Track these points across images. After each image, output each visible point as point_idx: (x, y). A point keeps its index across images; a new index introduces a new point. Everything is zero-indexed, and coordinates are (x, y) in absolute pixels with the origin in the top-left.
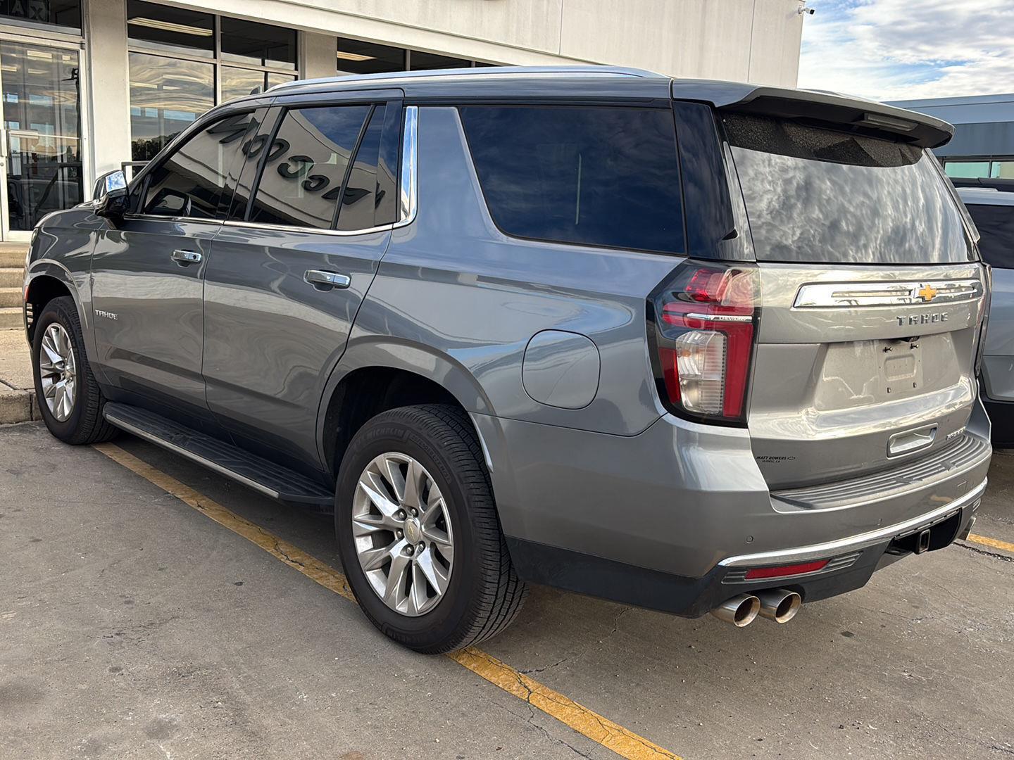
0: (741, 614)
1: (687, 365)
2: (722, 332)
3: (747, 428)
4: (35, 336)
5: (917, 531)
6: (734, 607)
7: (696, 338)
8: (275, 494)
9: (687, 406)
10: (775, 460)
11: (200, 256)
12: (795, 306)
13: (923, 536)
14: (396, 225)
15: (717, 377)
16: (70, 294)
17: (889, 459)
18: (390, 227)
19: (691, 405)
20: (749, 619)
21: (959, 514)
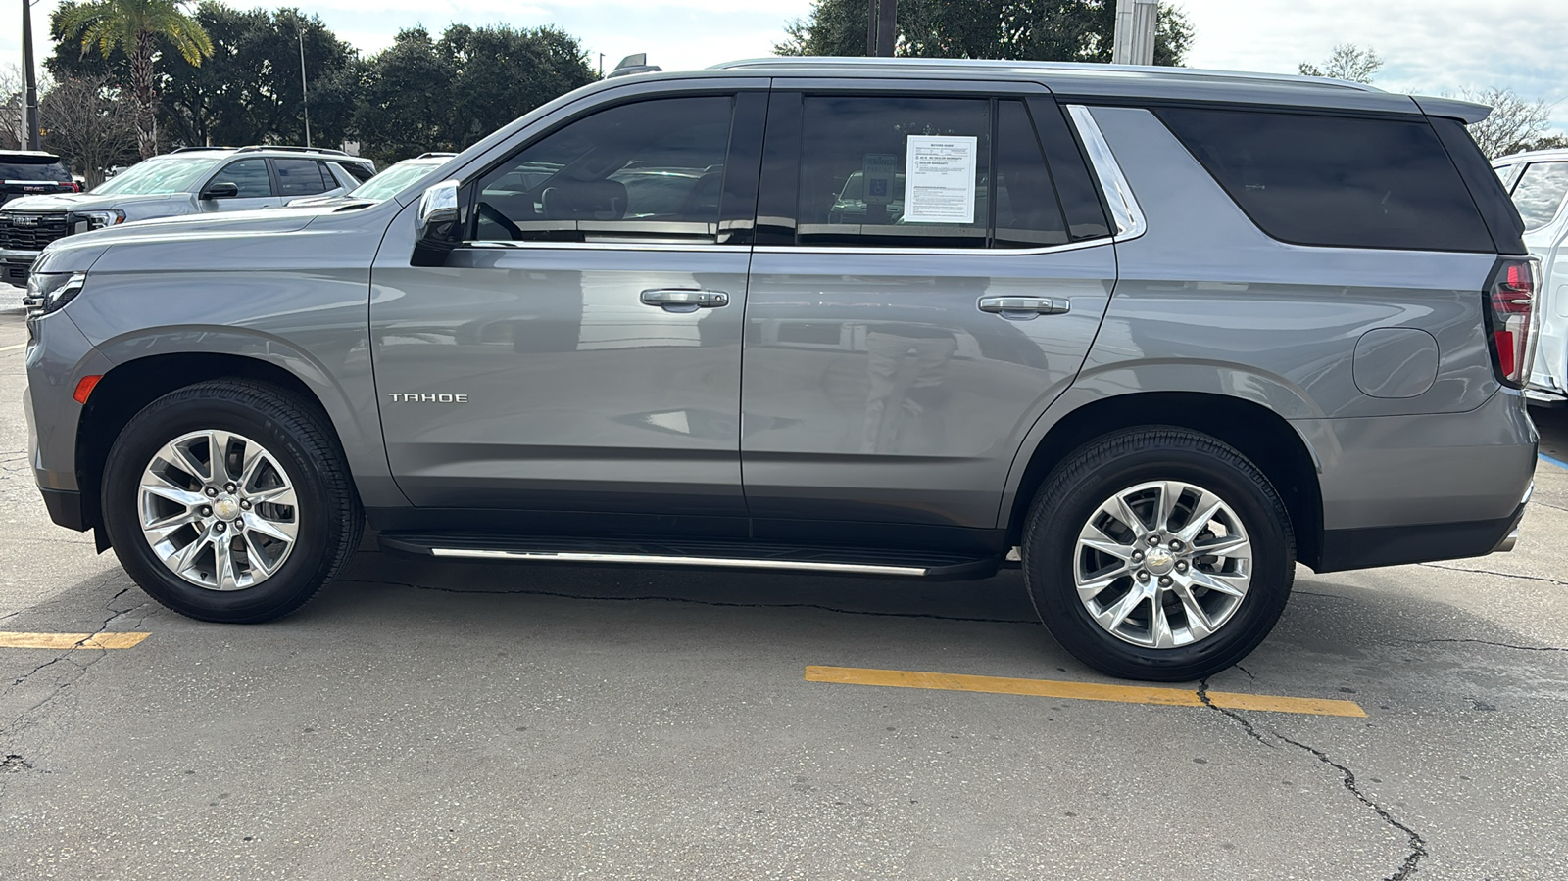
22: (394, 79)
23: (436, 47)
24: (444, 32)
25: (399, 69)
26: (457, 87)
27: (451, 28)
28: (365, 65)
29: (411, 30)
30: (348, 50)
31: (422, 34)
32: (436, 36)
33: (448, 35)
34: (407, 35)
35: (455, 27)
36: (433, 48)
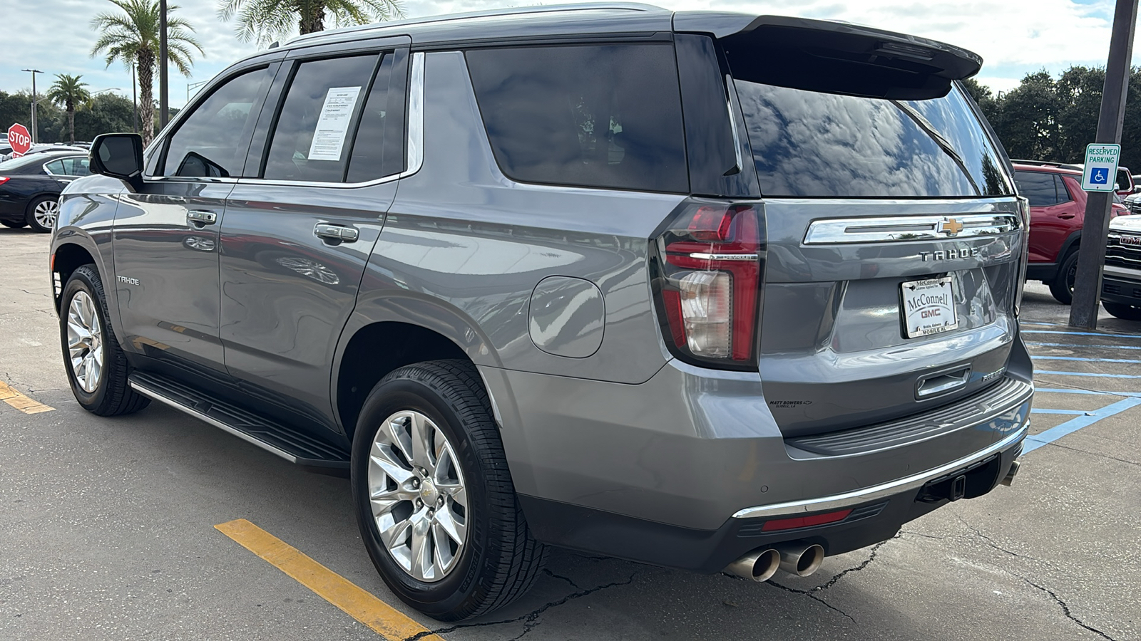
0: (760, 568)
1: (693, 308)
2: (728, 272)
3: (758, 371)
4: (62, 305)
5: (950, 477)
6: (751, 562)
7: (703, 280)
8: (292, 458)
9: (696, 351)
10: (790, 405)
11: (215, 215)
12: (805, 242)
13: (958, 482)
14: (403, 175)
15: (724, 319)
16: (94, 262)
17: (918, 402)
18: (397, 176)
19: (699, 350)
20: (770, 574)
21: (997, 458)
22: (1013, 112)
23: (1055, 86)
24: (1062, 74)
25: (1019, 104)
26: (1064, 116)
27: (1070, 70)
28: (994, 102)
29: (1036, 74)
30: (986, 92)
31: (1044, 76)
32: (1056, 77)
33: (1066, 77)
34: (1032, 78)
35: (1073, 69)
36: (1053, 87)
